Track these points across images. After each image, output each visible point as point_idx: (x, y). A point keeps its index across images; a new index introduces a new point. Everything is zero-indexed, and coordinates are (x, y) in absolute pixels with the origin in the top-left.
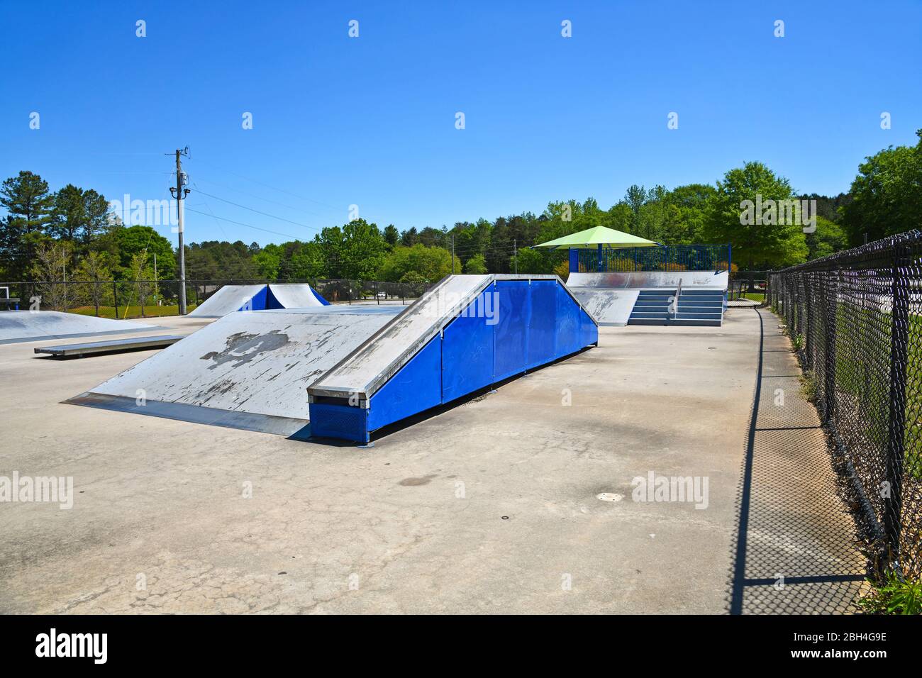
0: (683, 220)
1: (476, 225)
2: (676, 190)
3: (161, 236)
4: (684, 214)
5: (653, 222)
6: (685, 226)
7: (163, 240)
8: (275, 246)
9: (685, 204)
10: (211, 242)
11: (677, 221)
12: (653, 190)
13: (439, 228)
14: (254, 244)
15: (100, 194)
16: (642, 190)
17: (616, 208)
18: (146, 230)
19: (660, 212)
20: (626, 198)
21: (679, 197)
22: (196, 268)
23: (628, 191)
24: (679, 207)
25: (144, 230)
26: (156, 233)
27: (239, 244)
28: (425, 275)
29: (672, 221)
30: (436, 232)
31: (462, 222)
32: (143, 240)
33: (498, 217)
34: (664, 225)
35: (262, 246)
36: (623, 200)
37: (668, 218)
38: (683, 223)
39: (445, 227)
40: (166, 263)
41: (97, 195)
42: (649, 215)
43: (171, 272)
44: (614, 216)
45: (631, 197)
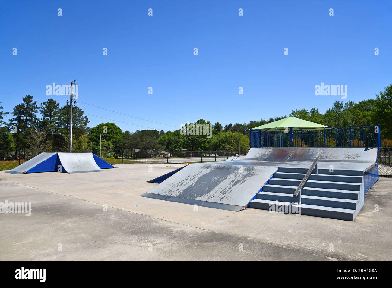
0: (363, 118)
1: (260, 122)
2: (360, 103)
3: (118, 127)
4: (364, 114)
5: (347, 119)
6: (365, 121)
7: (119, 129)
8: (171, 132)
9: (365, 110)
10: (145, 130)
11: (360, 118)
12: (347, 103)
13: (243, 123)
14: (162, 131)
15: (80, 108)
16: (342, 103)
17: (327, 112)
18: (111, 125)
19: (350, 115)
20: (333, 107)
21: (362, 106)
22: (132, 141)
23: (334, 103)
24: (361, 111)
25: (110, 124)
26: (116, 126)
27: (156, 130)
28: (232, 146)
29: (357, 118)
30: (241, 125)
31: (253, 121)
32: (110, 128)
33: (270, 118)
34: (353, 120)
35: (165, 132)
36: (331, 108)
37: (355, 116)
38: (364, 119)
39: (245, 123)
40: (119, 139)
41: (79, 109)
42: (345, 116)
43: (121, 143)
44: (327, 116)
45: (336, 107)
